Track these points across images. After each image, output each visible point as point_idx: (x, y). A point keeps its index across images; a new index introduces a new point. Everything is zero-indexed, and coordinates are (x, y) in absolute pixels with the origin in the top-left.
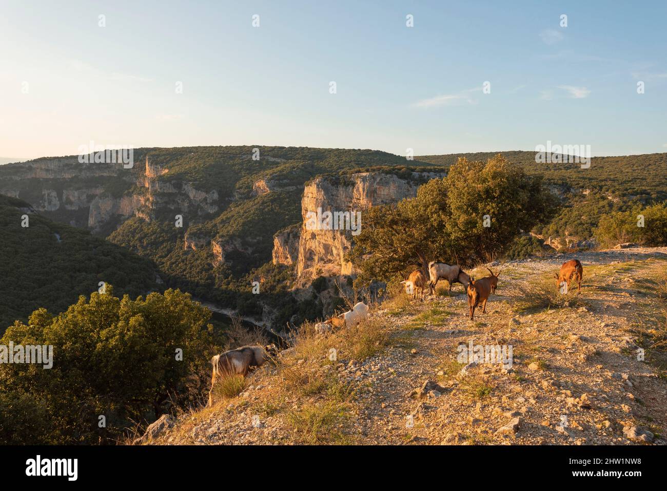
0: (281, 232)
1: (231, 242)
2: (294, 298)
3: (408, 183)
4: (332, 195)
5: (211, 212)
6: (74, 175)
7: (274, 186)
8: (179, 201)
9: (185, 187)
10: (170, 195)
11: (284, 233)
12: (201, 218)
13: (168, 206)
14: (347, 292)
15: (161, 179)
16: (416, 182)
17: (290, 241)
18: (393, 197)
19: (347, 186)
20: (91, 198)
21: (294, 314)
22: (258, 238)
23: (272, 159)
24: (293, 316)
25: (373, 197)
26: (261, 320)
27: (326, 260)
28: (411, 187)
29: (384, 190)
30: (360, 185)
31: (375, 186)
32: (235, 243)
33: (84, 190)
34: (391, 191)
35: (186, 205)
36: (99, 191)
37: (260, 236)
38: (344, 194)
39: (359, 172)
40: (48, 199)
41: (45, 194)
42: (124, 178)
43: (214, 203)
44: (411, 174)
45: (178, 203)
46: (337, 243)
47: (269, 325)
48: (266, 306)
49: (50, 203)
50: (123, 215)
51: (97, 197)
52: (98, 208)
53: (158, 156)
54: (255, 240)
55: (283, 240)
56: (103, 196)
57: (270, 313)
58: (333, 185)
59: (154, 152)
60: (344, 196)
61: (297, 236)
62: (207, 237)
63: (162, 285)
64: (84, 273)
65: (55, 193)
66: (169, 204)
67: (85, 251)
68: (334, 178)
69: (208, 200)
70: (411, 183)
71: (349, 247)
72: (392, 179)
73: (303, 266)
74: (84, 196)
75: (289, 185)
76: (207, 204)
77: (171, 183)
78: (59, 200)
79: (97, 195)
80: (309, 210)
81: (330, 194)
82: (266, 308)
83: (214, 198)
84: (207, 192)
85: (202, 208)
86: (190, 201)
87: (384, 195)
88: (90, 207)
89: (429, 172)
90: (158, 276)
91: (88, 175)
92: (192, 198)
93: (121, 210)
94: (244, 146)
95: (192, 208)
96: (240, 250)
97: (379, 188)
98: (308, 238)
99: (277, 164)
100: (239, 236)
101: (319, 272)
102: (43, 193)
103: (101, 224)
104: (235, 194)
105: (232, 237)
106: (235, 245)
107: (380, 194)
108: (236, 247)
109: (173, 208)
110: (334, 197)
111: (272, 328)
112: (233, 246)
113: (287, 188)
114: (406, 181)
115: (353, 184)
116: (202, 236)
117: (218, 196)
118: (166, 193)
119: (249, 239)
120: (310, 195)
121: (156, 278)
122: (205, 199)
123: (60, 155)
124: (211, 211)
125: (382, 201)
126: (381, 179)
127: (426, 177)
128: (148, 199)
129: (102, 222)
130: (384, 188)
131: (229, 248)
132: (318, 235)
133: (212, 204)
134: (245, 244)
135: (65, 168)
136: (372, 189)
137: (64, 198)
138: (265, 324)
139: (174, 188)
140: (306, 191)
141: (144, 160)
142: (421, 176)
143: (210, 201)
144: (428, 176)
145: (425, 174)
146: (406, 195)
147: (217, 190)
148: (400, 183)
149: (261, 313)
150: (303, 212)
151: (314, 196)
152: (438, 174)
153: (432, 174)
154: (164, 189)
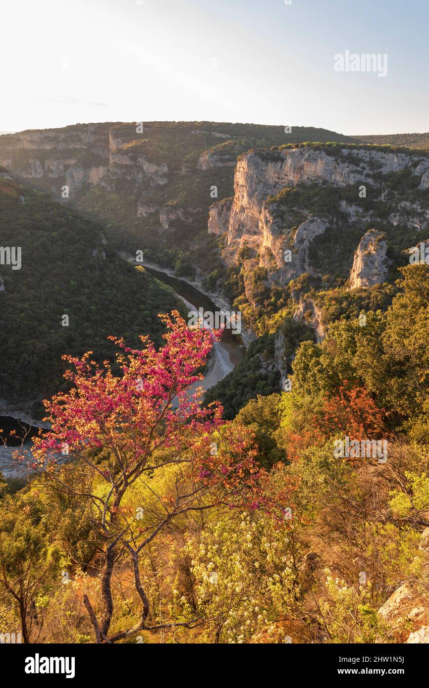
0: (216, 204)
1: (174, 212)
2: (223, 265)
3: (336, 160)
4: (261, 170)
5: (161, 184)
6: (53, 147)
7: (216, 161)
9: (140, 159)
10: (127, 166)
11: (218, 206)
12: (153, 189)
13: (126, 177)
14: (266, 262)
15: (120, 152)
16: (344, 159)
17: (224, 213)
18: (319, 175)
19: (276, 162)
20: (67, 167)
21: (220, 278)
22: (198, 209)
23: (218, 135)
24: (220, 279)
25: (300, 174)
26: (194, 280)
27: (252, 232)
28: (338, 164)
29: (311, 167)
30: (289, 161)
31: (303, 162)
32: (178, 212)
33: (61, 160)
34: (318, 168)
35: (141, 176)
36: (72, 162)
37: (200, 207)
38: (273, 170)
39: (290, 147)
40: (34, 167)
41: (31, 163)
42: (93, 150)
43: (164, 175)
44: (341, 151)
45: (134, 174)
46: (262, 217)
47: (200, 284)
48: (198, 269)
49: (35, 171)
50: (92, 184)
51: (71, 167)
52: (72, 176)
53: (120, 129)
54: (196, 211)
55: (217, 211)
56: (76, 166)
57: (200, 275)
58: (263, 160)
59: (116, 126)
60: (272, 172)
61: (229, 209)
62: (156, 206)
63: (106, 245)
64: (42, 231)
65: (39, 162)
66: (126, 175)
67: (43, 213)
68: (264, 153)
69: (159, 172)
70: (339, 161)
71: (271, 221)
72: (320, 156)
73: (232, 237)
74: (61, 167)
75: (231, 161)
76: (158, 176)
77: (128, 156)
78: (42, 169)
79: (71, 165)
80: (240, 185)
81: (260, 169)
82: (199, 271)
83: (164, 171)
84: (158, 165)
85: (153, 179)
86: (144, 172)
87: (310, 171)
88: (65, 176)
89: (359, 150)
90: (104, 237)
91: (64, 147)
92: (145, 170)
93: (90, 180)
94: (195, 122)
95: (145, 179)
96: (182, 219)
97: (306, 165)
98: (238, 211)
99: (223, 140)
100: (181, 207)
101: (246, 243)
103: (76, 191)
104: (182, 167)
105: (175, 207)
106: (177, 214)
107: (308, 171)
108: (178, 216)
109: (129, 179)
110: (263, 172)
111: (202, 287)
112: (176, 215)
113: (228, 163)
114: (334, 158)
115: (282, 160)
116: (151, 204)
117: (167, 169)
118: (124, 165)
119: (190, 210)
120: (242, 170)
121: (101, 239)
122: (157, 172)
123: (41, 129)
124: (161, 183)
125: (308, 178)
126: (309, 156)
128: (109, 170)
129: (75, 189)
130: (311, 164)
131: (173, 217)
132: (247, 208)
133: (162, 176)
134: (186, 213)
135: (46, 140)
136: (300, 165)
137: (46, 167)
138: (197, 284)
139: (131, 161)
140: (238, 166)
141: (108, 133)
142: (350, 154)
143: (160, 173)
144: (358, 154)
145: (355, 151)
146: (332, 173)
147: (167, 164)
148: (328, 159)
149: (194, 275)
150: (235, 186)
151: (245, 171)
152: (368, 152)
153: (362, 151)
154: (122, 161)
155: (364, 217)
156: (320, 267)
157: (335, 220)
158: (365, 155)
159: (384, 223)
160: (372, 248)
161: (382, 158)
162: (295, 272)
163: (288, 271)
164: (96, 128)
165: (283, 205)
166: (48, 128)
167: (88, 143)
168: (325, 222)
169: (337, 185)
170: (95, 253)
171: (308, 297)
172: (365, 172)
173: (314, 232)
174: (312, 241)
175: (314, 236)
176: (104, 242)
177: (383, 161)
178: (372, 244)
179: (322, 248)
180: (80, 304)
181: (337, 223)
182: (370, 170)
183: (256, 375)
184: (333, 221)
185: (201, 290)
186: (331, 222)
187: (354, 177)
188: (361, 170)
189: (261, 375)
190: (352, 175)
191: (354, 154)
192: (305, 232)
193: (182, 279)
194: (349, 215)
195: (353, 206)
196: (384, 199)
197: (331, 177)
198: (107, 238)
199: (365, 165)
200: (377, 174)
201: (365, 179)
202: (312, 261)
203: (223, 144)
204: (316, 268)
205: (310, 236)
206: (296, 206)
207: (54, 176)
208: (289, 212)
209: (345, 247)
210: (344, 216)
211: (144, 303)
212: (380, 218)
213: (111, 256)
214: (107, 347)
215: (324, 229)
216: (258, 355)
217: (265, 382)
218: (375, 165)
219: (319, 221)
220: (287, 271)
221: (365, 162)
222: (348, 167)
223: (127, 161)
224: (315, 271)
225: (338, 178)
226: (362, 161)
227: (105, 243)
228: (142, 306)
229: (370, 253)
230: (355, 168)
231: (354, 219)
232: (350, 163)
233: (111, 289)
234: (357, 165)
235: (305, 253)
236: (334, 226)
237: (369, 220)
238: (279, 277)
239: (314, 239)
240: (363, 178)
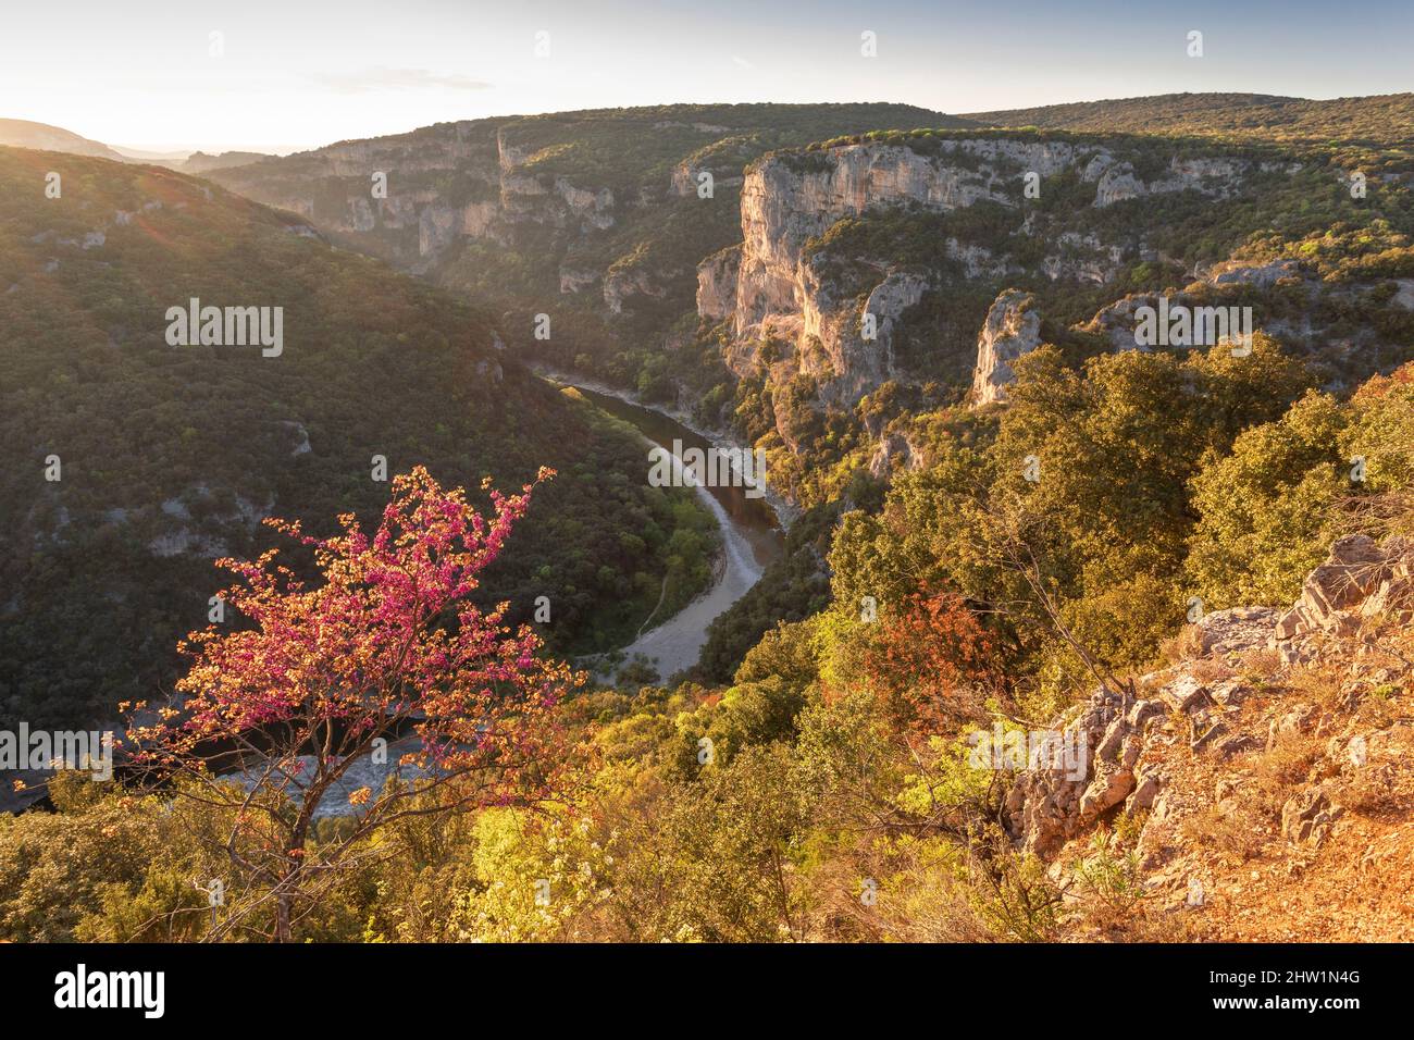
0: (709, 260)
1: (630, 280)
2: (730, 376)
3: (933, 163)
4: (792, 190)
5: (603, 228)
6: (391, 170)
8: (551, 210)
9: (558, 184)
10: (534, 199)
11: (714, 263)
12: (586, 238)
13: (535, 219)
14: (812, 365)
15: (521, 172)
16: (947, 160)
17: (725, 276)
18: (903, 192)
19: (818, 172)
20: (419, 207)
21: (727, 400)
22: (676, 271)
23: (706, 128)
24: (727, 403)
25: (866, 192)
26: (677, 409)
27: (781, 309)
28: (937, 170)
29: (886, 178)
30: (844, 170)
31: (870, 169)
32: (638, 280)
33: (409, 195)
34: (900, 179)
35: (562, 215)
36: (430, 196)
37: (679, 267)
38: (814, 188)
39: (844, 144)
40: (358, 212)
41: (351, 204)
42: (468, 172)
43: (607, 211)
44: (941, 144)
45: (549, 213)
46: (799, 278)
47: (688, 416)
48: (683, 386)
49: (360, 219)
50: (469, 236)
51: (428, 207)
52: (431, 225)
53: (517, 128)
54: (672, 276)
55: (713, 274)
56: (437, 203)
57: (688, 398)
58: (793, 170)
59: (511, 124)
60: (813, 192)
61: (735, 267)
62: (595, 271)
63: (503, 351)
64: (377, 333)
65: (366, 202)
66: (535, 215)
67: (378, 297)
68: (796, 157)
69: (597, 206)
70: (939, 163)
71: (817, 285)
72: (901, 156)
73: (743, 320)
74: (410, 206)
75: (732, 176)
76: (595, 213)
77: (536, 179)
79: (429, 203)
80: (752, 220)
81: (789, 189)
82: (684, 390)
83: (607, 203)
84: (595, 192)
85: (587, 220)
86: (568, 209)
87: (886, 187)
88: (419, 223)
89: (975, 140)
90: (497, 337)
91: (412, 168)
92: (571, 204)
93: (466, 228)
94: (660, 106)
95: (571, 221)
96: (647, 292)
97: (877, 175)
98: (752, 270)
99: (716, 137)
100: (643, 269)
101: (772, 330)
102: (349, 201)
103: (439, 251)
104: (641, 193)
105: (631, 271)
106: (638, 284)
107: (880, 186)
108: (639, 287)
109: (541, 222)
110: (796, 193)
111: (692, 421)
112: (634, 285)
113: (727, 181)
114: (929, 159)
115: (831, 169)
116: (586, 268)
117: (613, 199)
118: (529, 196)
119: (661, 273)
121: (493, 340)
122: (593, 205)
123: (367, 138)
124: (603, 226)
125: (882, 200)
126: (881, 157)
127: (968, 150)
128: (502, 207)
129: (438, 247)
130: (885, 173)
131: (628, 290)
132: (769, 264)
133: (603, 213)
134: (654, 281)
135: (377, 158)
136: (865, 176)
137: (380, 209)
138: (682, 415)
139: (542, 186)
140: (747, 184)
141: (496, 138)
142: (958, 148)
143: (599, 208)
144: (973, 148)
145: (967, 143)
146: (928, 187)
147: (611, 189)
148: (917, 162)
149: (677, 398)
150: (744, 223)
151: (761, 193)
152: (993, 144)
153: (981, 142)
154: (525, 190)
155: (994, 267)
156: (917, 367)
157: (939, 277)
158: (988, 148)
159: (1033, 276)
160: (1012, 325)
161: (1020, 153)
162: (869, 381)
163: (856, 378)
164: (473, 129)
165: (838, 254)
166: (380, 136)
167: (458, 158)
168: (920, 282)
169: (939, 209)
170: (482, 368)
171: (895, 427)
172: (990, 181)
173: (901, 301)
174: (897, 319)
175: (900, 309)
176: (499, 345)
177: (1022, 158)
178: (1010, 317)
179: (918, 331)
180: (459, 469)
181: (943, 282)
182: (999, 176)
183: (807, 585)
184: (936, 278)
185: (690, 427)
186: (932, 281)
187: (970, 192)
188: (981, 177)
189: (815, 583)
190: (965, 189)
191: (966, 148)
192: (883, 302)
193: (654, 407)
194: (965, 265)
195: (972, 248)
196: (1030, 231)
197: (926, 193)
198: (503, 340)
199: (989, 169)
200: (1013, 183)
201: (991, 196)
202: (900, 358)
203: (715, 145)
204: (909, 371)
205: (893, 310)
206: (862, 255)
207: (396, 226)
208: (849, 266)
209: (961, 326)
210: (957, 268)
211: (583, 459)
212: (1025, 267)
213: (514, 371)
214: (516, 550)
215: (919, 294)
216: (807, 545)
217: (824, 597)
218: (1007, 168)
219: (908, 279)
220: (853, 379)
221: (988, 163)
222: (957, 174)
223: (534, 189)
224: (908, 376)
225: (939, 196)
226: (981, 160)
227: (500, 348)
228: (579, 465)
229: (1007, 335)
230: (970, 175)
231: (975, 272)
232: (959, 166)
233: (517, 436)
234: (975, 170)
235: (886, 343)
236: (938, 288)
237: (1005, 273)
238: (840, 393)
239: (901, 316)
240: (988, 192)
